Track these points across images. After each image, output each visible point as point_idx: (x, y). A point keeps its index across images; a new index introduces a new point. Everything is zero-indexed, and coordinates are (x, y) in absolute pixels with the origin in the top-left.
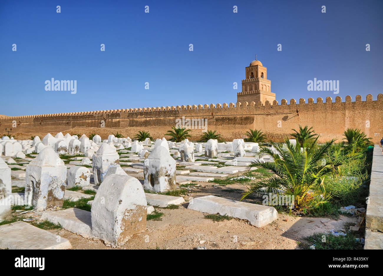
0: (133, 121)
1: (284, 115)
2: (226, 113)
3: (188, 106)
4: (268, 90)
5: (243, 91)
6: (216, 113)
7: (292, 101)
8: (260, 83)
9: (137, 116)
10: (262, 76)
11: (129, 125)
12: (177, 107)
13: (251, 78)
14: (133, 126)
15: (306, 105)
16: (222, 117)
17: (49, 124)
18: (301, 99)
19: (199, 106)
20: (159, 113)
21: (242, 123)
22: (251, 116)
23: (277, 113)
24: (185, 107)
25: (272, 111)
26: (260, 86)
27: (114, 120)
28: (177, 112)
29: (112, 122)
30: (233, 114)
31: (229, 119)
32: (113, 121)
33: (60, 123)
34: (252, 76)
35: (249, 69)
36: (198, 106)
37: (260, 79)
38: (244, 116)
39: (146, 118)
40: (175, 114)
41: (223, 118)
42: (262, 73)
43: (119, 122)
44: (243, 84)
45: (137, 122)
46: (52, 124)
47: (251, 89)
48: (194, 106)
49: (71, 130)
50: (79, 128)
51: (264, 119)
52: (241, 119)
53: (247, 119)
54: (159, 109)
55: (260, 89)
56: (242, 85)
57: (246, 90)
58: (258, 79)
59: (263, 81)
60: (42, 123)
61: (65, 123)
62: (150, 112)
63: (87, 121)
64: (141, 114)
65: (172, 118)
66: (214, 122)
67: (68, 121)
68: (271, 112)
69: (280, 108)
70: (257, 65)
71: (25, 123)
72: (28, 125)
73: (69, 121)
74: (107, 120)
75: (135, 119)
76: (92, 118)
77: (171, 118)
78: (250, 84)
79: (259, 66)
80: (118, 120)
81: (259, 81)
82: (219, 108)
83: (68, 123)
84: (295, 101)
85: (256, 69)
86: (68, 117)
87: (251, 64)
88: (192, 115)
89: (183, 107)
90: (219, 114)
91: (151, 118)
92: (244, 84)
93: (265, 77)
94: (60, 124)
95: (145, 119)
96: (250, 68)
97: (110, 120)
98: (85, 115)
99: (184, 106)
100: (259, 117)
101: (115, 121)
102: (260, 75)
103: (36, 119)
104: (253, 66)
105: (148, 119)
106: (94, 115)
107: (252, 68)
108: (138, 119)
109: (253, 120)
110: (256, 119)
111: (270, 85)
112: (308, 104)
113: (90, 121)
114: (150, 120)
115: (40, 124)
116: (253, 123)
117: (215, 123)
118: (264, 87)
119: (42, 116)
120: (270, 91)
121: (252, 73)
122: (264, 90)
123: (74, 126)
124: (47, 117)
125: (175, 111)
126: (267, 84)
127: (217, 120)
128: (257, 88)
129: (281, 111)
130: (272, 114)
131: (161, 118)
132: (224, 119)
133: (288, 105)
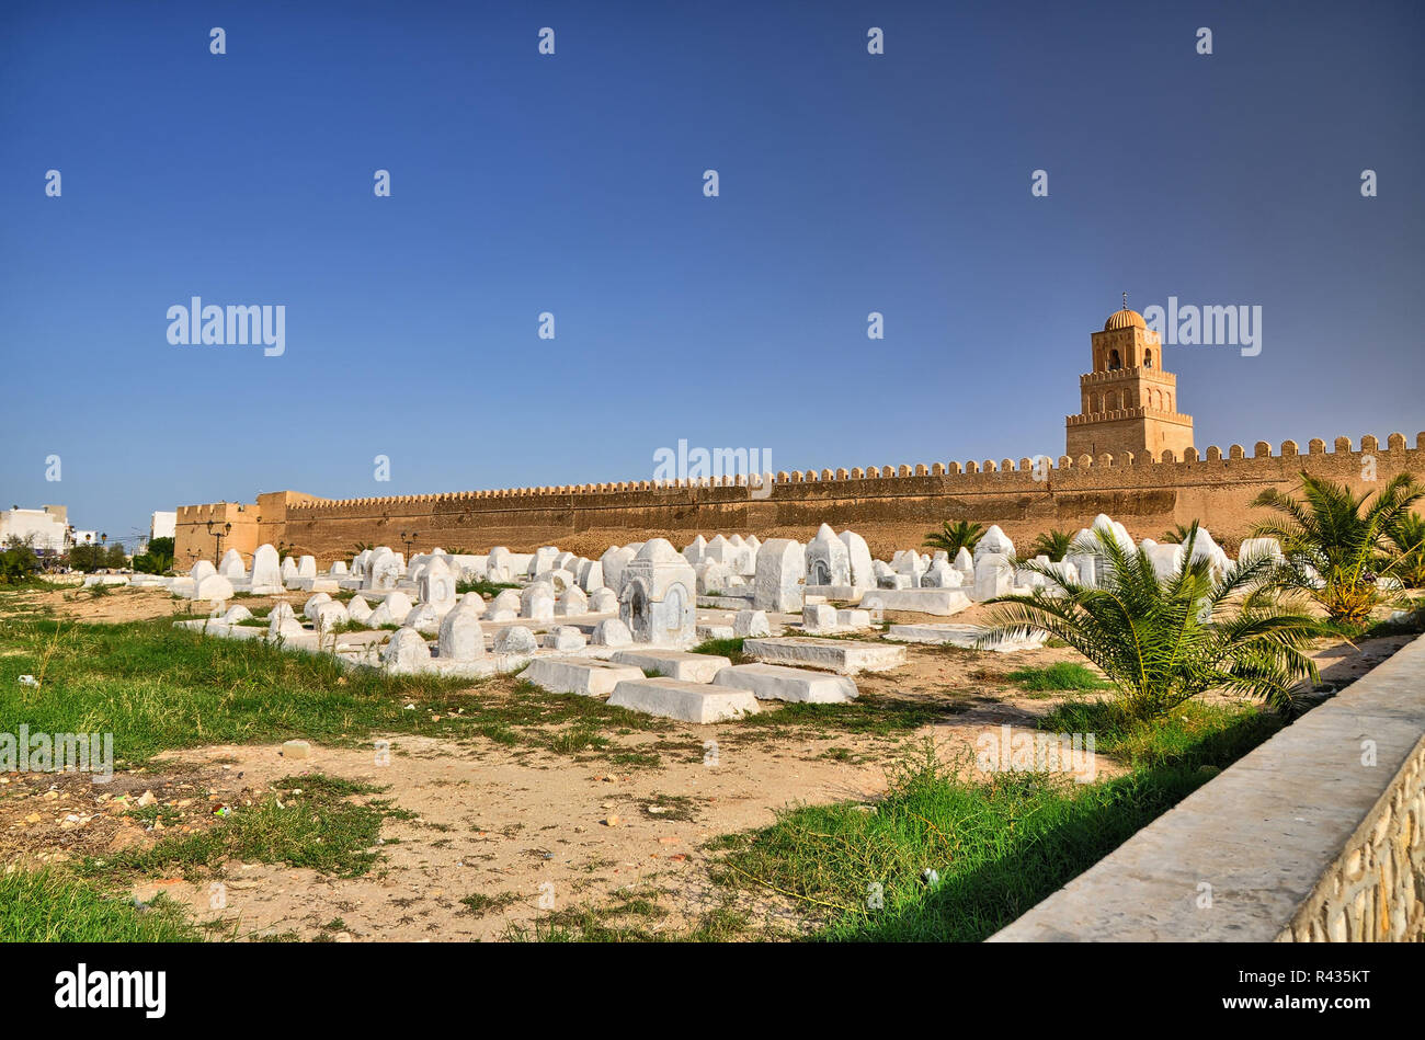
0: (791, 509)
1: (1266, 487)
2: (1090, 483)
3: (970, 465)
4: (1166, 407)
5: (1084, 410)
6: (1058, 483)
7: (1288, 448)
8: (1143, 384)
9: (805, 494)
10: (1147, 362)
11: (777, 522)
12: (936, 467)
13: (1111, 368)
14: (792, 525)
15: (1329, 457)
16: (1076, 493)
17: (491, 523)
18: (1313, 441)
19: (1005, 464)
20: (876, 485)
21: (1138, 510)
22: (1164, 489)
23: (1243, 481)
24: (961, 466)
25: (1227, 477)
26: (1144, 394)
27: (725, 508)
28: (936, 482)
29: (720, 513)
30: (1110, 484)
31: (1098, 499)
32: (724, 510)
33: (533, 516)
34: (1116, 362)
35: (1105, 338)
36: (1003, 465)
37: (1143, 372)
38: (1144, 490)
39: (834, 499)
40: (930, 488)
41: (1082, 496)
42: (1148, 352)
43: (743, 512)
44: (1085, 389)
45: (804, 511)
46: (502, 522)
47: (1113, 406)
48: (988, 466)
49: (575, 538)
50: (602, 533)
51: (1205, 497)
52: (1137, 499)
53: (1153, 498)
54: (876, 472)
55: (1144, 402)
56: (1083, 393)
57: (1096, 409)
58: (1135, 371)
59: (1151, 378)
60: (466, 518)
61: (552, 519)
62: (846, 483)
63: (630, 510)
64: (818, 487)
65: (921, 498)
66: (1052, 508)
67: (561, 513)
68: (1227, 479)
69: (1253, 468)
70: (1132, 327)
71: (403, 520)
72: (413, 523)
73: (566, 512)
74: (701, 506)
75: (797, 503)
76: (648, 500)
77: (917, 499)
78: (1111, 388)
79: (1136, 331)
80: (738, 506)
81: (1139, 378)
82: (1067, 469)
83: (560, 518)
84: (1296, 448)
85: (1129, 338)
86: (562, 499)
87: (1108, 324)
88: (985, 490)
89: (953, 466)
90: (1068, 485)
91: (853, 501)
92: (1088, 387)
93: (1156, 365)
94: (531, 521)
95: (831, 503)
96: (1108, 335)
97: (711, 507)
98: (624, 494)
99: (958, 464)
100: (1190, 493)
101: (730, 509)
102: (1139, 358)
103: (444, 505)
104: (1116, 330)
105: (840, 503)
106: (656, 493)
107: (1112, 337)
108: (807, 505)
109: (1173, 500)
110: (1182, 497)
111: (1173, 390)
112: (1335, 455)
113: (641, 511)
114: (847, 506)
115: (460, 520)
116: (1172, 509)
117: (1055, 512)
118: (1155, 395)
119: (467, 496)
120: (1174, 410)
121: (1115, 353)
122: (1156, 405)
123: (582, 526)
124: (484, 499)
125: (930, 478)
126: (1163, 388)
127: (1063, 503)
128: (1133, 400)
129: (1255, 474)
130: (1230, 484)
131: (884, 500)
132: (1087, 501)
133: (1277, 459)
